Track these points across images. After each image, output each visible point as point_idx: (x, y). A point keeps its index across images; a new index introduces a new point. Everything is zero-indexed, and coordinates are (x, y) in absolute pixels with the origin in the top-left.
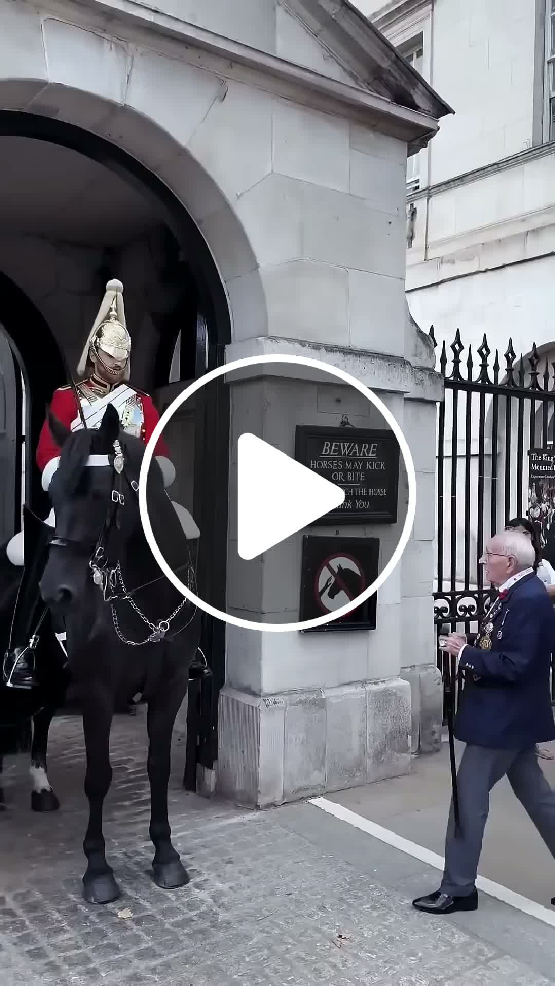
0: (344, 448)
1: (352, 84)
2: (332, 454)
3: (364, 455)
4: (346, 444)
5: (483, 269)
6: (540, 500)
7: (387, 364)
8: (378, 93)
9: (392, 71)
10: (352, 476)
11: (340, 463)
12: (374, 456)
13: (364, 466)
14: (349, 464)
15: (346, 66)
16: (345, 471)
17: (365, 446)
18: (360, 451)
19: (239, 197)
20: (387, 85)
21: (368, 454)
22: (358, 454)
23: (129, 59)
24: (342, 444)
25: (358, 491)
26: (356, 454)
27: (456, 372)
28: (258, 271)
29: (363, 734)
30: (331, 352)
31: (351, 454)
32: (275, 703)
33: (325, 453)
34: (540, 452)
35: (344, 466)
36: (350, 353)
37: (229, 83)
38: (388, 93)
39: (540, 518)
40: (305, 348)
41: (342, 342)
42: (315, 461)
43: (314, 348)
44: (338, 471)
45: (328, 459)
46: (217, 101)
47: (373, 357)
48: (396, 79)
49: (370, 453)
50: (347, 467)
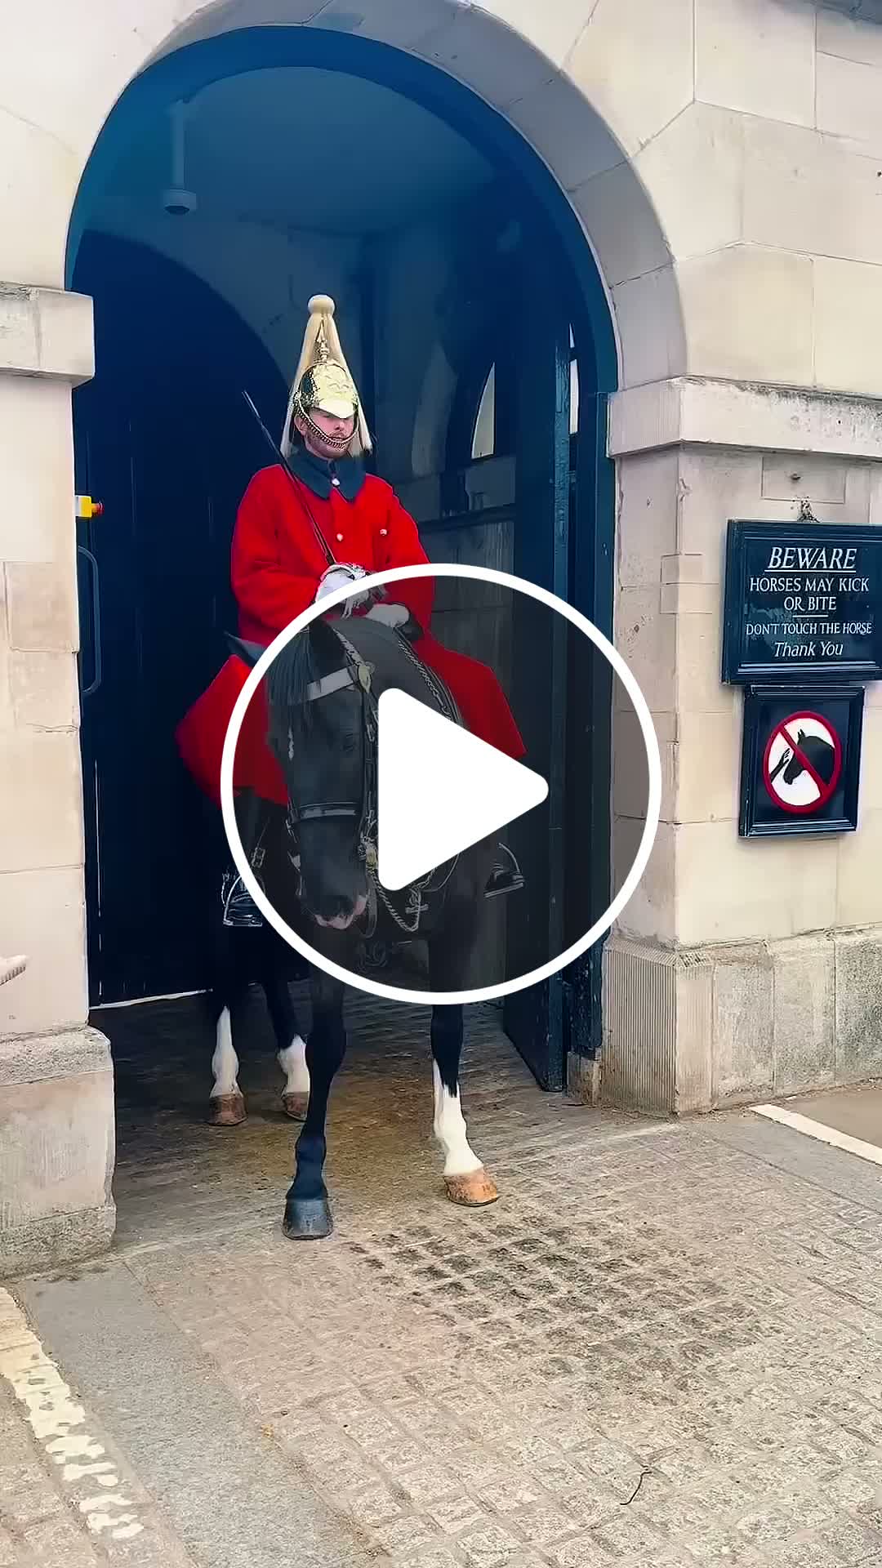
0: (804, 557)
2: (784, 566)
3: (835, 568)
4: (806, 550)
7: (875, 415)
10: (815, 602)
11: (797, 581)
12: (851, 569)
13: (836, 584)
14: (811, 583)
16: (804, 595)
17: (838, 552)
18: (829, 561)
19: (643, 147)
21: (842, 565)
22: (825, 567)
24: (800, 550)
25: (825, 626)
26: (823, 565)
28: (672, 268)
29: (829, 1011)
30: (786, 396)
31: (815, 567)
32: (698, 960)
33: (774, 565)
35: (803, 586)
36: (817, 398)
40: (746, 393)
41: (804, 381)
42: (758, 579)
43: (760, 392)
44: (794, 595)
45: (778, 575)
47: (853, 403)
49: (845, 564)
50: (808, 588)
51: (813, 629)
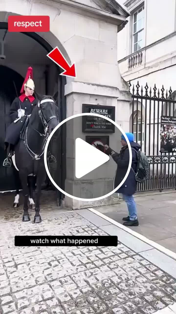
0: (97, 111)
1: (100, 9)
3: (104, 113)
5: (160, 69)
6: (164, 130)
7: (111, 89)
8: (108, 11)
9: (111, 4)
10: (100, 119)
12: (107, 113)
15: (98, 4)
17: (104, 110)
18: (102, 112)
19: (64, 42)
20: (110, 9)
23: (31, 4)
27: (138, 93)
30: (93, 85)
34: (164, 117)
36: (99, 86)
37: (61, 10)
38: (110, 11)
39: (164, 136)
40: (85, 84)
41: (97, 83)
43: (88, 84)
46: (57, 16)
47: (107, 87)
48: (112, 6)
51: (100, 123)
